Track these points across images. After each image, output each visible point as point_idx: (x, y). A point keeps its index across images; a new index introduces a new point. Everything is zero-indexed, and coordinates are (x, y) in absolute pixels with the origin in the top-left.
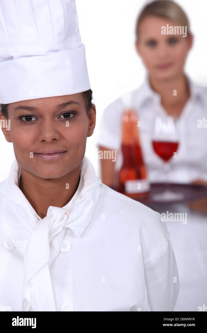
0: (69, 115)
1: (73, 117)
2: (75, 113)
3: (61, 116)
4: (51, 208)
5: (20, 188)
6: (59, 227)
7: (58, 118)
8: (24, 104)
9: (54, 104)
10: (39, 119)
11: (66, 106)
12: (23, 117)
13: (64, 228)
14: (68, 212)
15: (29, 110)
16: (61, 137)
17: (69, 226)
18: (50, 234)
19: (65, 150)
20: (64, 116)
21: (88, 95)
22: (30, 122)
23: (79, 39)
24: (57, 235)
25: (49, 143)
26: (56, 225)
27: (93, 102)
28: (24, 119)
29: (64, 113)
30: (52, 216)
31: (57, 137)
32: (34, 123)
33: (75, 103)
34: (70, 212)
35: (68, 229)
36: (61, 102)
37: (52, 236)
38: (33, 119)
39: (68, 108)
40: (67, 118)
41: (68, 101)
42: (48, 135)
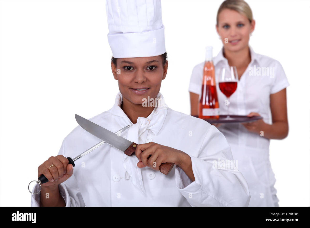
0: (153, 68)
1: (155, 69)
2: (156, 67)
3: (148, 68)
4: (139, 118)
5: (121, 108)
6: (144, 128)
7: (146, 69)
8: (127, 60)
9: (144, 62)
10: (135, 69)
11: (151, 63)
12: (126, 67)
13: (147, 129)
14: (149, 120)
15: (130, 64)
16: (148, 80)
17: (150, 128)
18: (139, 132)
19: (149, 88)
20: (150, 68)
21: (164, 56)
22: (129, 70)
23: (161, 22)
24: (143, 133)
25: (140, 84)
26: (142, 127)
27: (167, 59)
28: (126, 68)
29: (149, 66)
30: (140, 122)
31: (145, 80)
32: (132, 71)
33: (157, 61)
34: (150, 121)
35: (149, 130)
36: (148, 60)
37: (140, 134)
38: (132, 69)
39: (152, 64)
40: (151, 69)
41: (152, 60)
42: (140, 79)
